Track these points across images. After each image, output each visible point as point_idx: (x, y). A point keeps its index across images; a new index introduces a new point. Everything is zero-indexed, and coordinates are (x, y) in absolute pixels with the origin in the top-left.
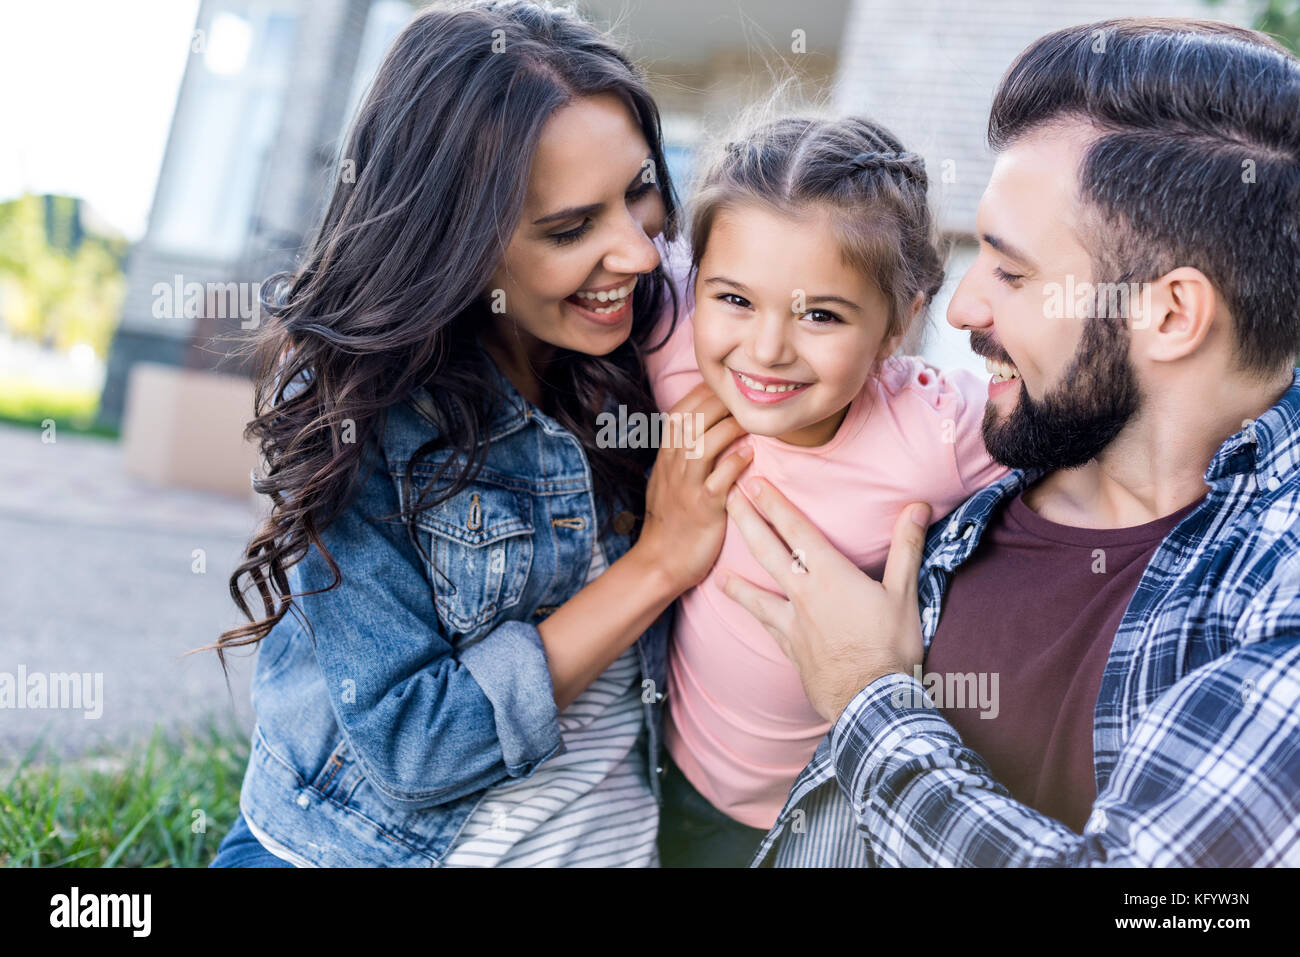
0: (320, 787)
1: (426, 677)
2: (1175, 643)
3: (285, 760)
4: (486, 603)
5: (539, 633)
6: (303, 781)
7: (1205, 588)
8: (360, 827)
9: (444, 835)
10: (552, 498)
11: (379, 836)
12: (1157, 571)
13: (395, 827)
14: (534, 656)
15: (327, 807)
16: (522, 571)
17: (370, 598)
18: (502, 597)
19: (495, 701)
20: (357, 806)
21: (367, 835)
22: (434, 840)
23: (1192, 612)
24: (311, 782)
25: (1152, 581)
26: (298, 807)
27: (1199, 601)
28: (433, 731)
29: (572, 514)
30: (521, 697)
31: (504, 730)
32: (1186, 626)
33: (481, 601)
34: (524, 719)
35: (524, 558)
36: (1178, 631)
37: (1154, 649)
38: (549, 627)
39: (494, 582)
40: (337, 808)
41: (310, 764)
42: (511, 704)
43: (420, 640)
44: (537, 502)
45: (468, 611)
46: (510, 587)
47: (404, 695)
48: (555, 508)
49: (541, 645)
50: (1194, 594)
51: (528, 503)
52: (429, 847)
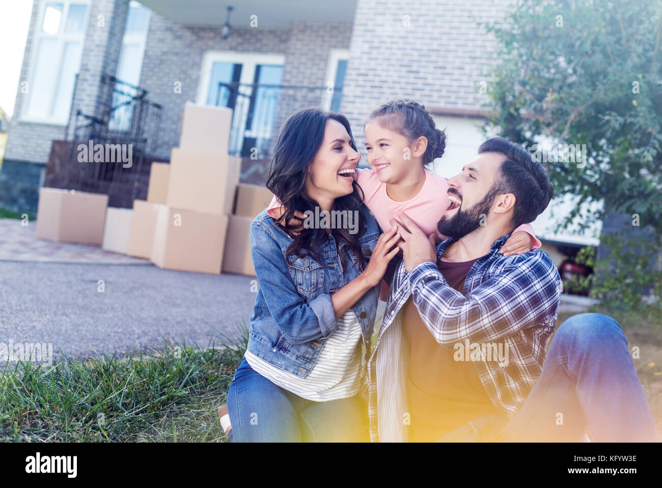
0: (278, 347)
1: (298, 307)
2: (479, 281)
3: (267, 340)
4: (312, 287)
5: (331, 298)
6: (274, 345)
7: (486, 269)
8: (291, 357)
9: (314, 357)
10: (327, 258)
11: (297, 359)
12: (475, 267)
13: (301, 356)
14: (329, 304)
15: (281, 352)
16: (322, 277)
17: (279, 288)
18: (317, 285)
19: (318, 316)
20: (289, 351)
21: (294, 358)
22: (312, 359)
23: (483, 274)
24: (275, 345)
25: (473, 270)
26: (274, 352)
27: (485, 272)
28: (302, 322)
29: (333, 263)
30: (325, 315)
31: (321, 324)
32: (482, 277)
33: (311, 286)
34: (326, 321)
35: (322, 274)
36: (480, 279)
37: (474, 283)
38: (334, 296)
39: (314, 281)
40: (284, 352)
41: (275, 340)
42: (322, 317)
43: (294, 299)
44: (324, 260)
45: (308, 289)
46: (319, 282)
47: (291, 313)
48: (328, 261)
49: (331, 301)
50: (484, 271)
51: (321, 260)
52: (311, 360)
